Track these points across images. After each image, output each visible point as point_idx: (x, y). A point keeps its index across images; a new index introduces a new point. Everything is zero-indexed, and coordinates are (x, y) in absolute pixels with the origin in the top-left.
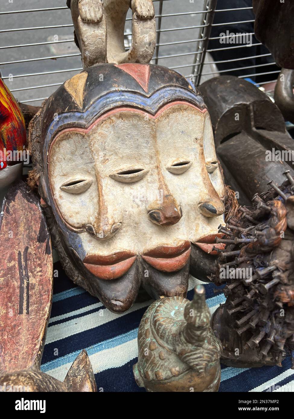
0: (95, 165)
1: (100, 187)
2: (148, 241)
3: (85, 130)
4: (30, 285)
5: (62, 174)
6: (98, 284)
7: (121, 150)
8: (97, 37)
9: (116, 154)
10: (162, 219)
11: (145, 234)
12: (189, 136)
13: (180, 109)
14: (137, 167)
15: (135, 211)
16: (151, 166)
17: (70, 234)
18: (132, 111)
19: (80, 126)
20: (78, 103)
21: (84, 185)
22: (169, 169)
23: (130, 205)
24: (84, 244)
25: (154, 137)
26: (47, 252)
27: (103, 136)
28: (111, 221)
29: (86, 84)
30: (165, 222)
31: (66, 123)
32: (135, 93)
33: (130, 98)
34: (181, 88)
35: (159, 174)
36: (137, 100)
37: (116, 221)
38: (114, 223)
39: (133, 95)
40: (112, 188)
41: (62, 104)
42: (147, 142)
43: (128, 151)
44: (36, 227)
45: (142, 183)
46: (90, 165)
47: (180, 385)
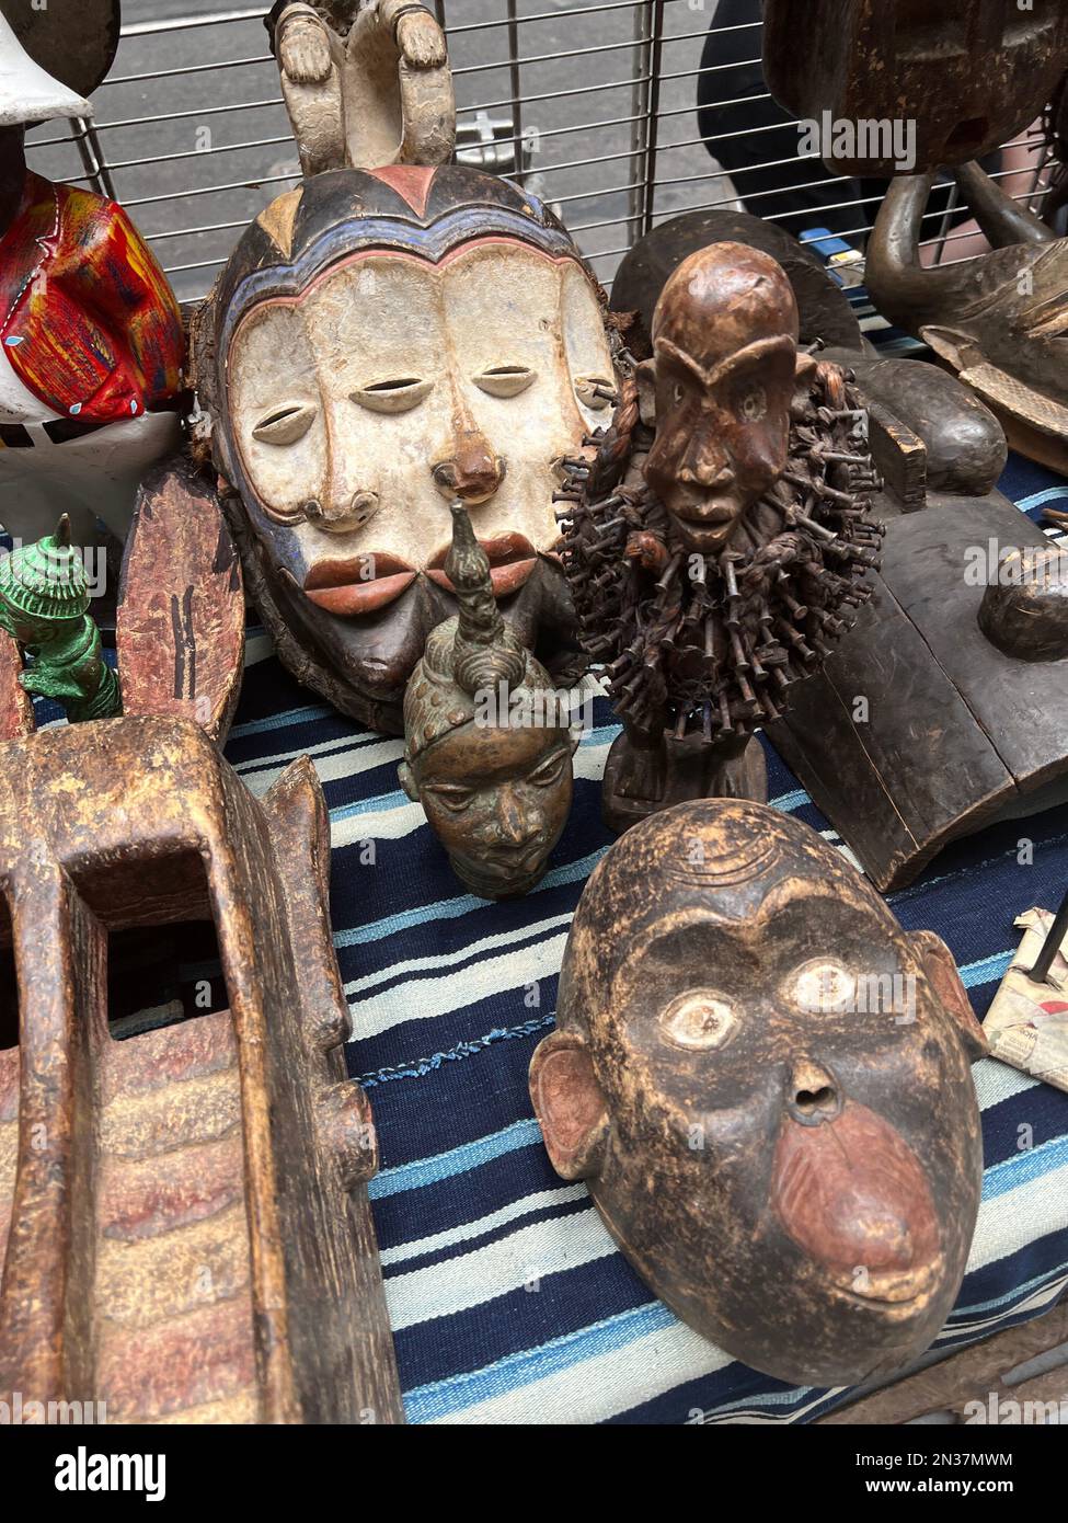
0: (318, 373)
1: (329, 419)
2: (437, 539)
3: (295, 299)
4: (197, 654)
5: (255, 404)
6: (336, 634)
7: (373, 341)
8: (321, 111)
9: (363, 350)
10: (458, 479)
11: (429, 522)
12: (527, 314)
13: (498, 253)
14: (405, 376)
15: (405, 470)
16: (438, 374)
17: (277, 533)
18: (390, 256)
19: (287, 293)
20: (283, 248)
21: (300, 419)
22: (477, 382)
23: (393, 457)
24: (303, 550)
25: (440, 310)
26: (233, 587)
27: (333, 311)
28: (353, 487)
29: (298, 210)
30: (462, 485)
31: (259, 290)
32: (397, 220)
33: (387, 231)
34: (504, 210)
35: (453, 389)
36: (400, 235)
37: (365, 487)
38: (359, 492)
39: (392, 225)
40: (355, 422)
41: (251, 253)
42: (427, 323)
43: (387, 344)
44: (211, 545)
45: (422, 412)
46: (309, 375)
47: (466, 744)
